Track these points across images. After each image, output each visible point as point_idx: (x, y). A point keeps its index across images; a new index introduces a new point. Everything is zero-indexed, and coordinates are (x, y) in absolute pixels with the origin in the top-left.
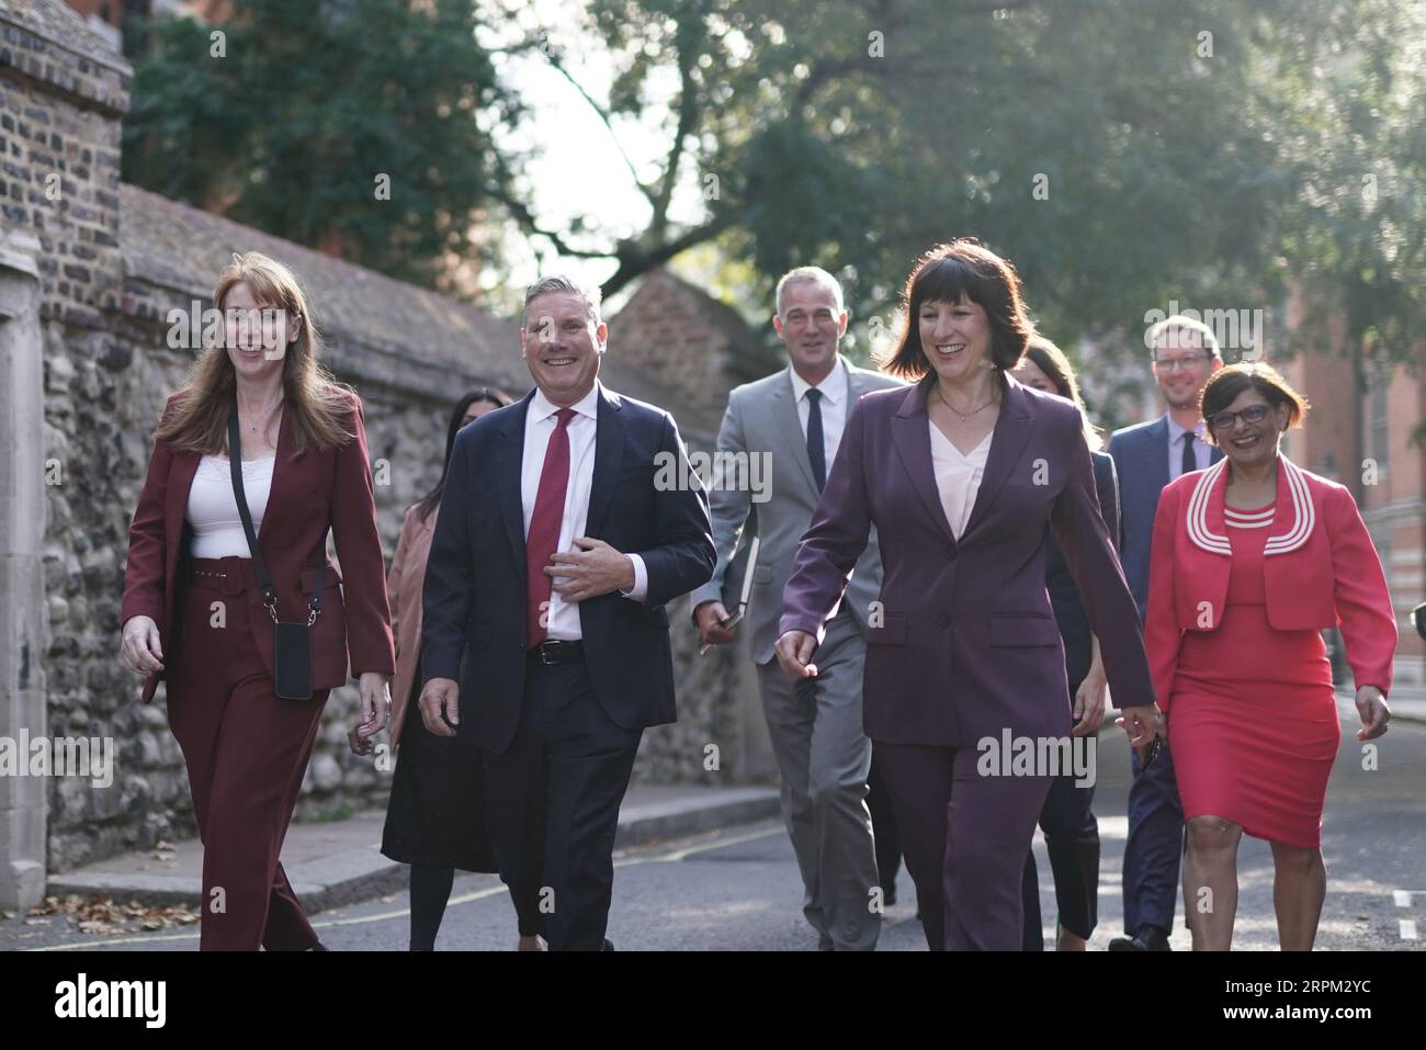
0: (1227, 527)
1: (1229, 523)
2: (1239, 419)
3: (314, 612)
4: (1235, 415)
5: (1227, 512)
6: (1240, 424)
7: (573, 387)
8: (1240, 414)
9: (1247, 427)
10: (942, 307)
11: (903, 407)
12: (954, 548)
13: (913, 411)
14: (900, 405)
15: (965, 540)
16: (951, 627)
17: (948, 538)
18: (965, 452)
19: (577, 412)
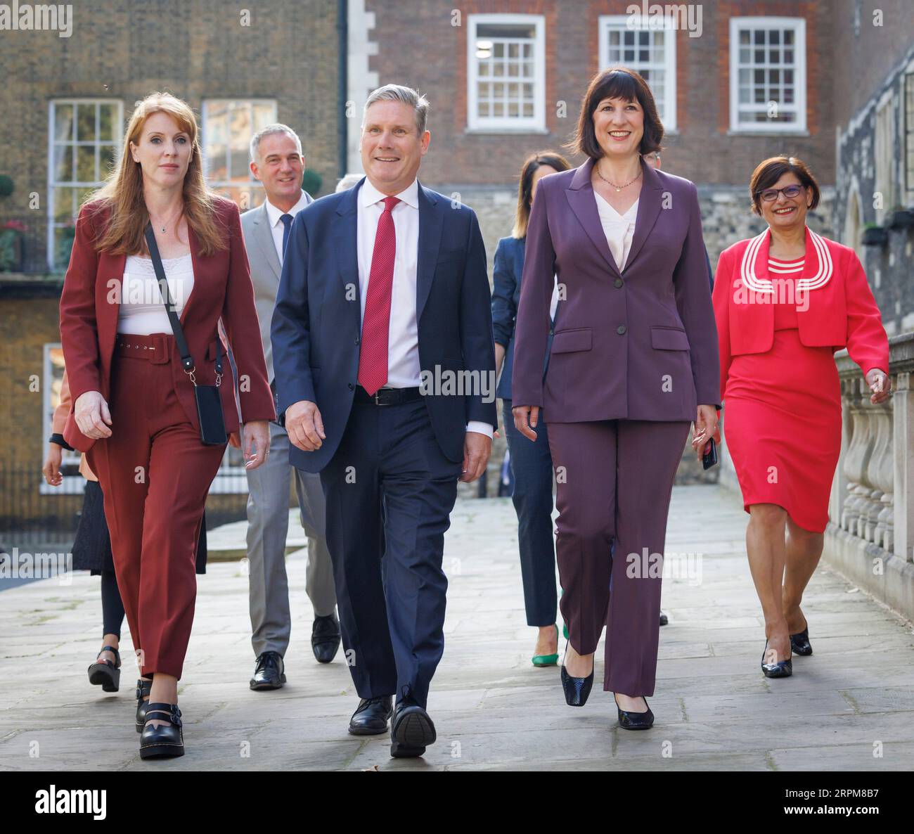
0: (770, 273)
1: (770, 269)
2: (781, 194)
3: (219, 376)
4: (779, 191)
5: (770, 262)
6: (781, 198)
7: (396, 179)
8: (782, 190)
9: (787, 200)
10: (618, 104)
11: (572, 183)
12: (620, 278)
13: (582, 185)
14: (570, 182)
15: (627, 273)
16: (627, 334)
17: (615, 272)
18: (621, 212)
19: (401, 201)
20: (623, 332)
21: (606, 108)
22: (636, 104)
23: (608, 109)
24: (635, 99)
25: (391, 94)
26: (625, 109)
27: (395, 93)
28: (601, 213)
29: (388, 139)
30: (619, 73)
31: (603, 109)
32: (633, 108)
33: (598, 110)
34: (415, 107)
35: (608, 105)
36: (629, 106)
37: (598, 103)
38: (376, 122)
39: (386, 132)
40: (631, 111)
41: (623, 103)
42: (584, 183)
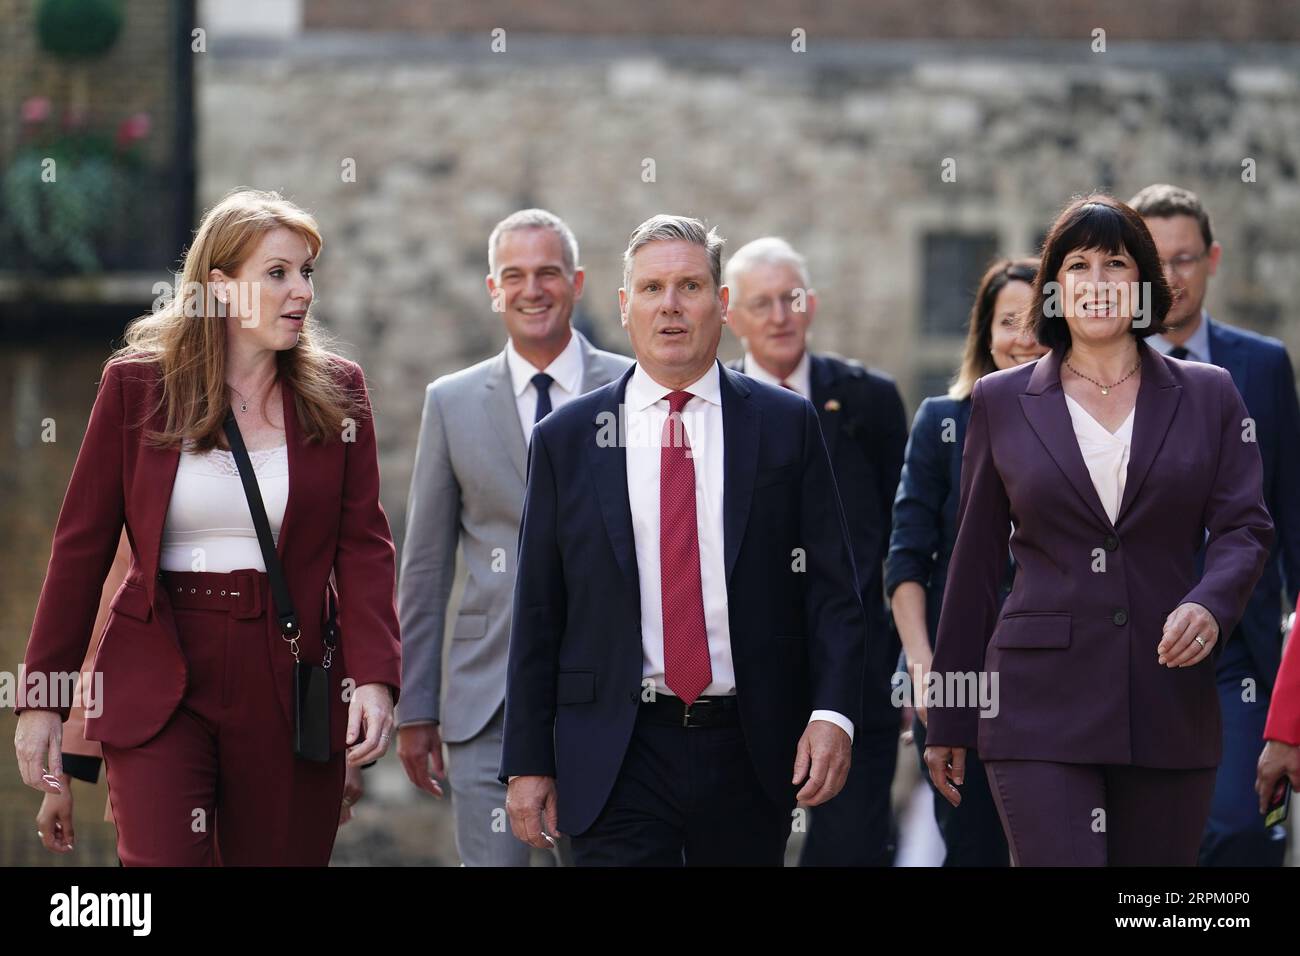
10: (1094, 257)
11: (1030, 383)
12: (1113, 536)
13: (1046, 386)
14: (1028, 382)
15: (1124, 525)
16: (1128, 626)
17: (1104, 525)
18: (1111, 428)
19: (693, 396)
20: (1124, 621)
21: (1077, 265)
22: (1124, 257)
23: (1079, 266)
24: (1123, 249)
25: (670, 231)
26: (1105, 265)
27: (676, 228)
28: (1078, 430)
29: (675, 299)
30: (1097, 207)
31: (1072, 268)
32: (1119, 264)
33: (1064, 267)
34: (706, 246)
35: (1079, 260)
36: (1114, 261)
37: (1064, 257)
38: (653, 276)
39: (670, 289)
40: (1115, 269)
41: (1102, 256)
42: (1050, 384)
